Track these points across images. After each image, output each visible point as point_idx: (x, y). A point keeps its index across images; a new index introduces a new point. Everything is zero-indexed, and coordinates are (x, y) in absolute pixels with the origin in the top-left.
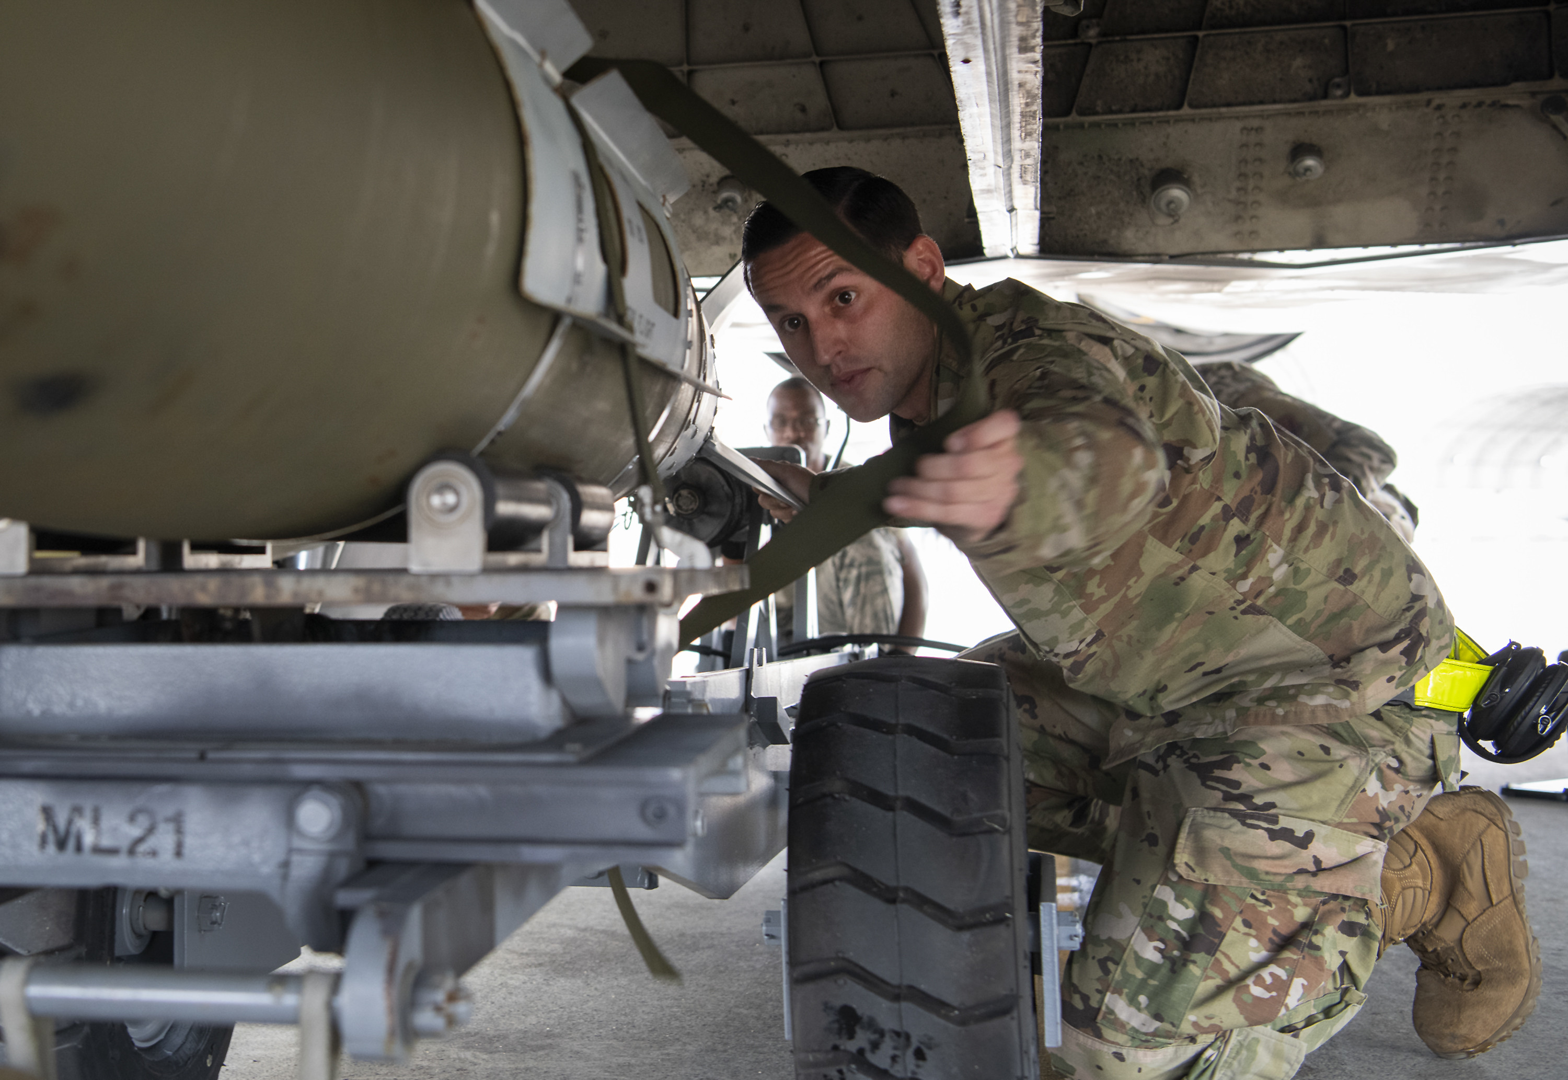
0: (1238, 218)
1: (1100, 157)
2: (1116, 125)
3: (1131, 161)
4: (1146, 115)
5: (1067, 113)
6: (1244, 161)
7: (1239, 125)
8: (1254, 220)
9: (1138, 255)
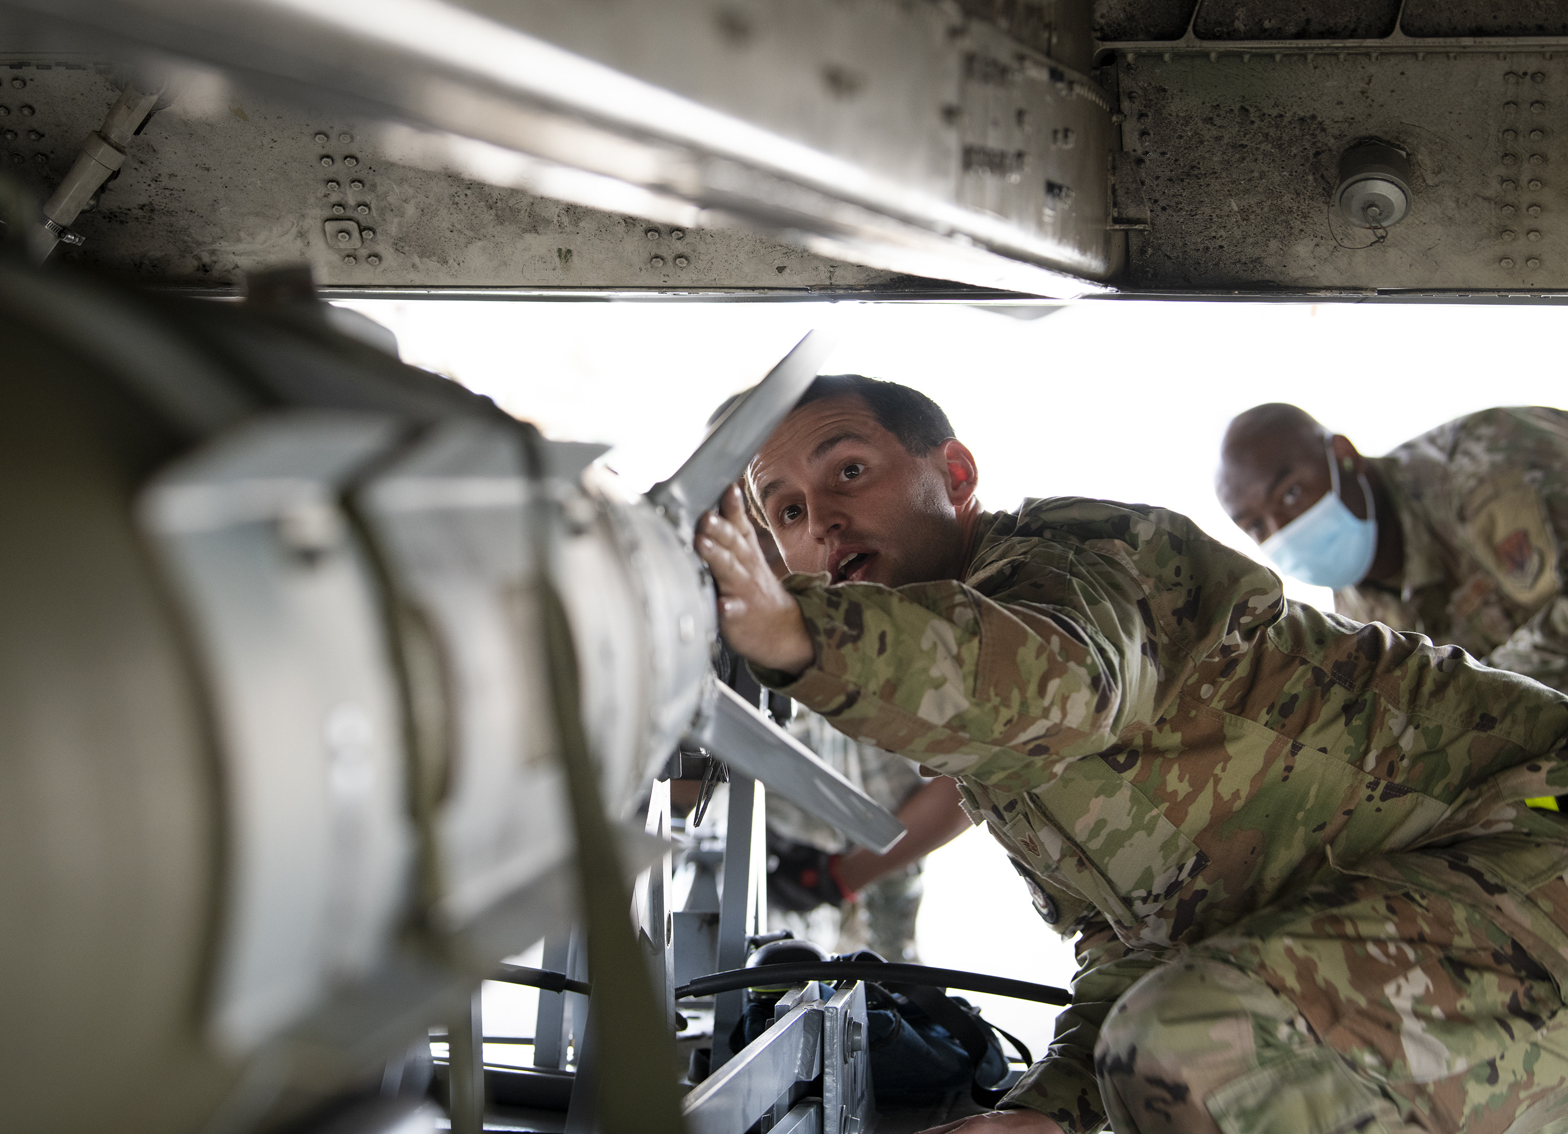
0: (1504, 230)
1: (1243, 109)
2: (1272, 56)
3: (1302, 120)
4: (1325, 43)
5: (1177, 35)
6: (1512, 130)
7: (1501, 66)
8: (1532, 236)
9: (1319, 289)
